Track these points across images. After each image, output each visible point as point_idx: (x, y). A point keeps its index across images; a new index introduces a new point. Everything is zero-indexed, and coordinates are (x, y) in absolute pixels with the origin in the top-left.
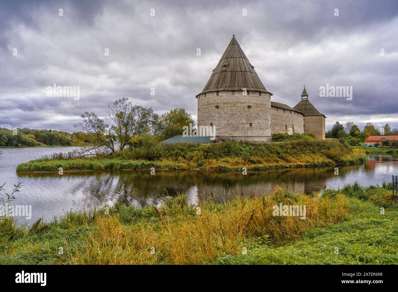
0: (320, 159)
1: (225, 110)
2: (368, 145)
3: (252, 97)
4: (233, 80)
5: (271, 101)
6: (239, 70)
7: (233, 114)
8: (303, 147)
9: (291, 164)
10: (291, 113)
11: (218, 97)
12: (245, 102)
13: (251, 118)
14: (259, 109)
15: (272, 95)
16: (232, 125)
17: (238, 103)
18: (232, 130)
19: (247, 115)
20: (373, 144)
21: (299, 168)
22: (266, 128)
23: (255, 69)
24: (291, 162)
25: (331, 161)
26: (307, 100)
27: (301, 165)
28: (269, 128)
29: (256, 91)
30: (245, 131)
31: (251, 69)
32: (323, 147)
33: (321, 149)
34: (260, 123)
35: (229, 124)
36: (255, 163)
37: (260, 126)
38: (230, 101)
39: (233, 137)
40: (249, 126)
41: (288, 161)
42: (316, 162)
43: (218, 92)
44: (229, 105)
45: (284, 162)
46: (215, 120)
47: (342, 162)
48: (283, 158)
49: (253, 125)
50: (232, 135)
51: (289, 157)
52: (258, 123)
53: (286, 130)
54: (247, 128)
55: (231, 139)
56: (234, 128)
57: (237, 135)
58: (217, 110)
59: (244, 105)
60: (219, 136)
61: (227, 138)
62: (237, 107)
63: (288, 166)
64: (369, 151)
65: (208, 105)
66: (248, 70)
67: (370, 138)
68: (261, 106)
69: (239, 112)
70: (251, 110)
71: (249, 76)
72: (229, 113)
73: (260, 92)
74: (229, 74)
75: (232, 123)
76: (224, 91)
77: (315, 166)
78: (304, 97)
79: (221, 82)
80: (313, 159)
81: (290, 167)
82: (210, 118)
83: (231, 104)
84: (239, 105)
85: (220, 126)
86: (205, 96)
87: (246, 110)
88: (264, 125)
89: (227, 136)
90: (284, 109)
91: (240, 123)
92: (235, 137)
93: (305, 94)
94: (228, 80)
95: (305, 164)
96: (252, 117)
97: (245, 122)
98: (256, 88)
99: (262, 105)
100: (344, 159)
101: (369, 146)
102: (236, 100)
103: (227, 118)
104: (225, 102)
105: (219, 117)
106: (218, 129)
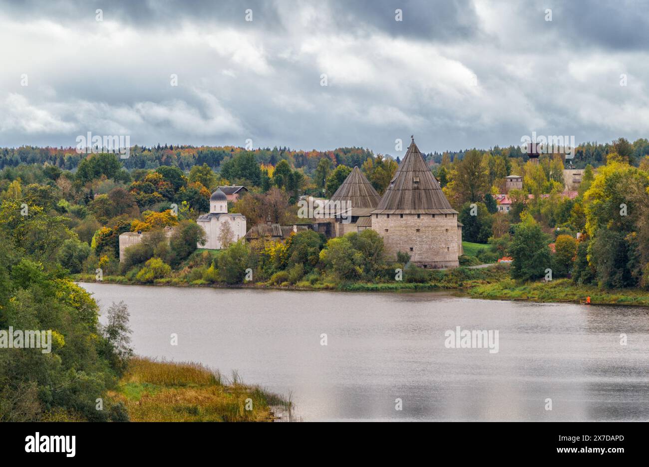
1: (427, 234)
3: (449, 219)
4: (429, 200)
7: (434, 238)
11: (418, 220)
12: (443, 226)
16: (434, 249)
17: (438, 227)
18: (433, 255)
19: (445, 239)
30: (444, 255)
35: (430, 249)
37: (454, 249)
38: (431, 225)
39: (435, 262)
40: (447, 250)
44: (430, 229)
46: (416, 244)
49: (450, 249)
50: (433, 261)
52: (452, 247)
54: (446, 252)
55: (433, 264)
56: (435, 252)
58: (418, 234)
59: (443, 229)
60: (421, 261)
61: (430, 263)
62: (437, 230)
65: (406, 227)
69: (439, 236)
70: (448, 233)
72: (430, 237)
75: (433, 247)
82: (410, 242)
83: (432, 227)
84: (439, 229)
85: (422, 250)
87: (445, 234)
89: (429, 261)
91: (440, 247)
92: (437, 262)
94: (424, 200)
96: (449, 241)
97: (444, 246)
102: (437, 224)
103: (428, 242)
104: (426, 225)
105: (420, 242)
106: (421, 254)
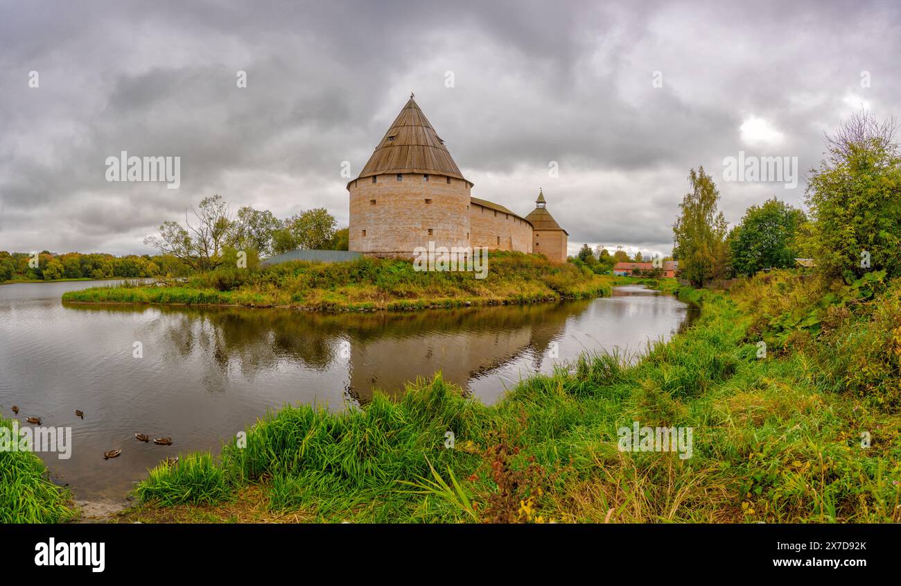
0: (534, 289)
1: (387, 207)
2: (617, 274)
3: (434, 184)
4: (402, 158)
5: (472, 196)
6: (414, 142)
7: (399, 213)
8: (510, 270)
9: (479, 298)
10: (507, 218)
11: (374, 187)
12: (421, 194)
13: (430, 220)
14: (446, 206)
15: (472, 185)
16: (398, 232)
17: (408, 194)
18: (397, 241)
19: (424, 216)
20: (622, 272)
21: (493, 305)
22: (458, 239)
23: (445, 144)
24: (479, 295)
25: (552, 293)
26: (544, 209)
27: (497, 301)
28: (466, 238)
29: (441, 176)
30: (419, 241)
31: (437, 144)
32: (545, 270)
33: (542, 273)
34: (448, 230)
35: (391, 231)
36: (402, 296)
37: (447, 234)
38: (395, 192)
39: (398, 252)
40: (426, 233)
41: (474, 293)
42: (525, 295)
43: (375, 177)
44: (393, 198)
45: (466, 294)
46: (370, 224)
47: (571, 295)
48: (466, 289)
49: (434, 232)
50: (396, 250)
51: (478, 287)
52: (443, 230)
53: (498, 244)
54: (424, 238)
55: (395, 256)
56: (400, 237)
57: (405, 250)
58: (373, 207)
59: (419, 198)
60: (376, 251)
61: (389, 254)
62: (405, 201)
63: (469, 303)
64: (617, 281)
65: (359, 200)
66: (430, 143)
67: (619, 265)
68: (449, 201)
69: (410, 209)
70: (431, 207)
71: (432, 153)
72: (392, 212)
73: (448, 178)
74: (397, 150)
75: (397, 228)
76: (384, 174)
77: (522, 302)
78: (540, 204)
79: (382, 161)
80: (523, 289)
81: (475, 304)
82: (362, 221)
83: (396, 196)
84: (410, 198)
85: (377, 234)
86: (356, 186)
87: (423, 207)
88: (455, 233)
89: (388, 251)
90: (496, 211)
91: (410, 228)
92: (402, 252)
93: (541, 200)
94: (394, 158)
95: (504, 298)
96: (432, 219)
97: (420, 227)
98: (442, 171)
99: (452, 199)
100: (575, 290)
101: (619, 276)
102: (405, 189)
103: (388, 220)
104: (386, 193)
105: (375, 220)
106: (375, 239)
